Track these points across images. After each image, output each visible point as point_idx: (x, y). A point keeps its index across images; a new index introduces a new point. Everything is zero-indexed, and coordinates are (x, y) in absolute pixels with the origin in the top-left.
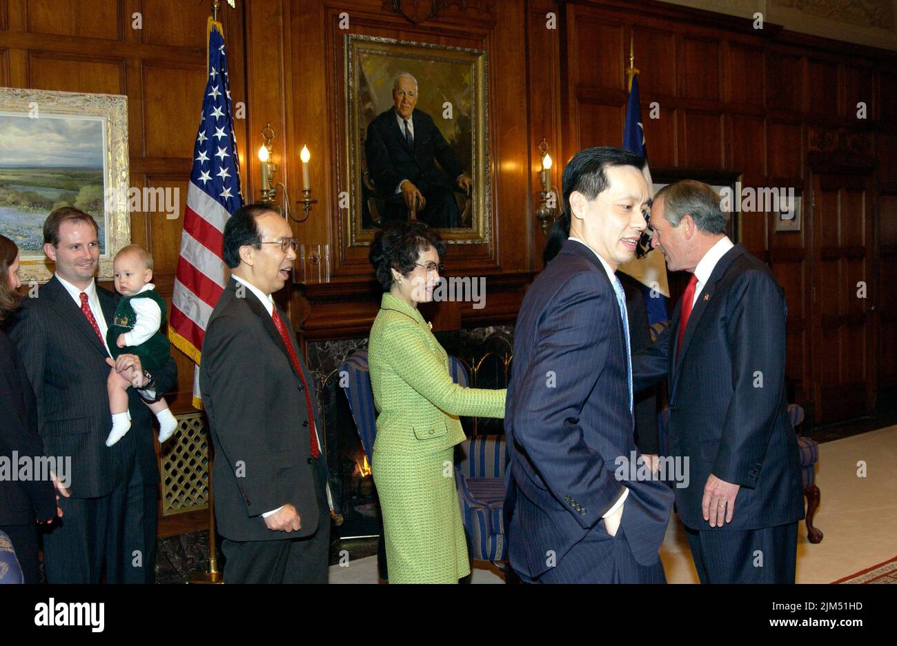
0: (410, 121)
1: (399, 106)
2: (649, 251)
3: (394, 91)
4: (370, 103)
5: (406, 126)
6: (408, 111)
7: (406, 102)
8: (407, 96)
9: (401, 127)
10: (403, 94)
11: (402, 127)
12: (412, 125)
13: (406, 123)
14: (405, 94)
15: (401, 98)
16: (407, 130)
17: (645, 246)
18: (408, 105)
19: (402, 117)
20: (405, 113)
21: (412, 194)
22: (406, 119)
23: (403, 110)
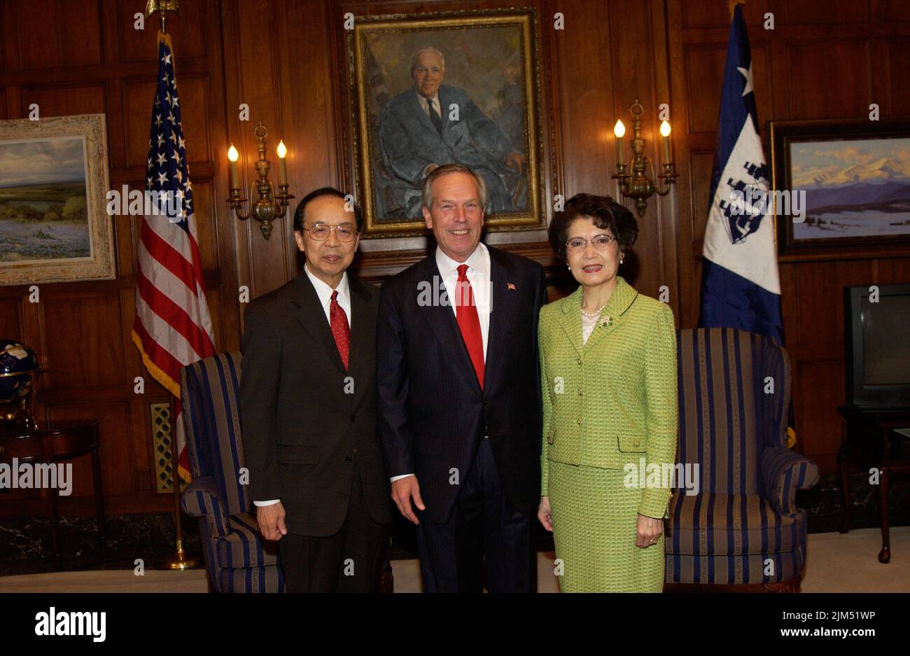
0: (435, 100)
1: (420, 84)
2: (749, 233)
3: (413, 69)
4: (382, 86)
5: (430, 105)
6: (433, 89)
7: (429, 79)
8: (430, 73)
9: (423, 107)
10: (424, 72)
11: (425, 106)
12: (438, 103)
13: (430, 102)
14: (427, 70)
15: (422, 76)
16: (431, 109)
18: (433, 82)
19: (424, 95)
20: (428, 92)
22: (430, 97)
23: (426, 89)
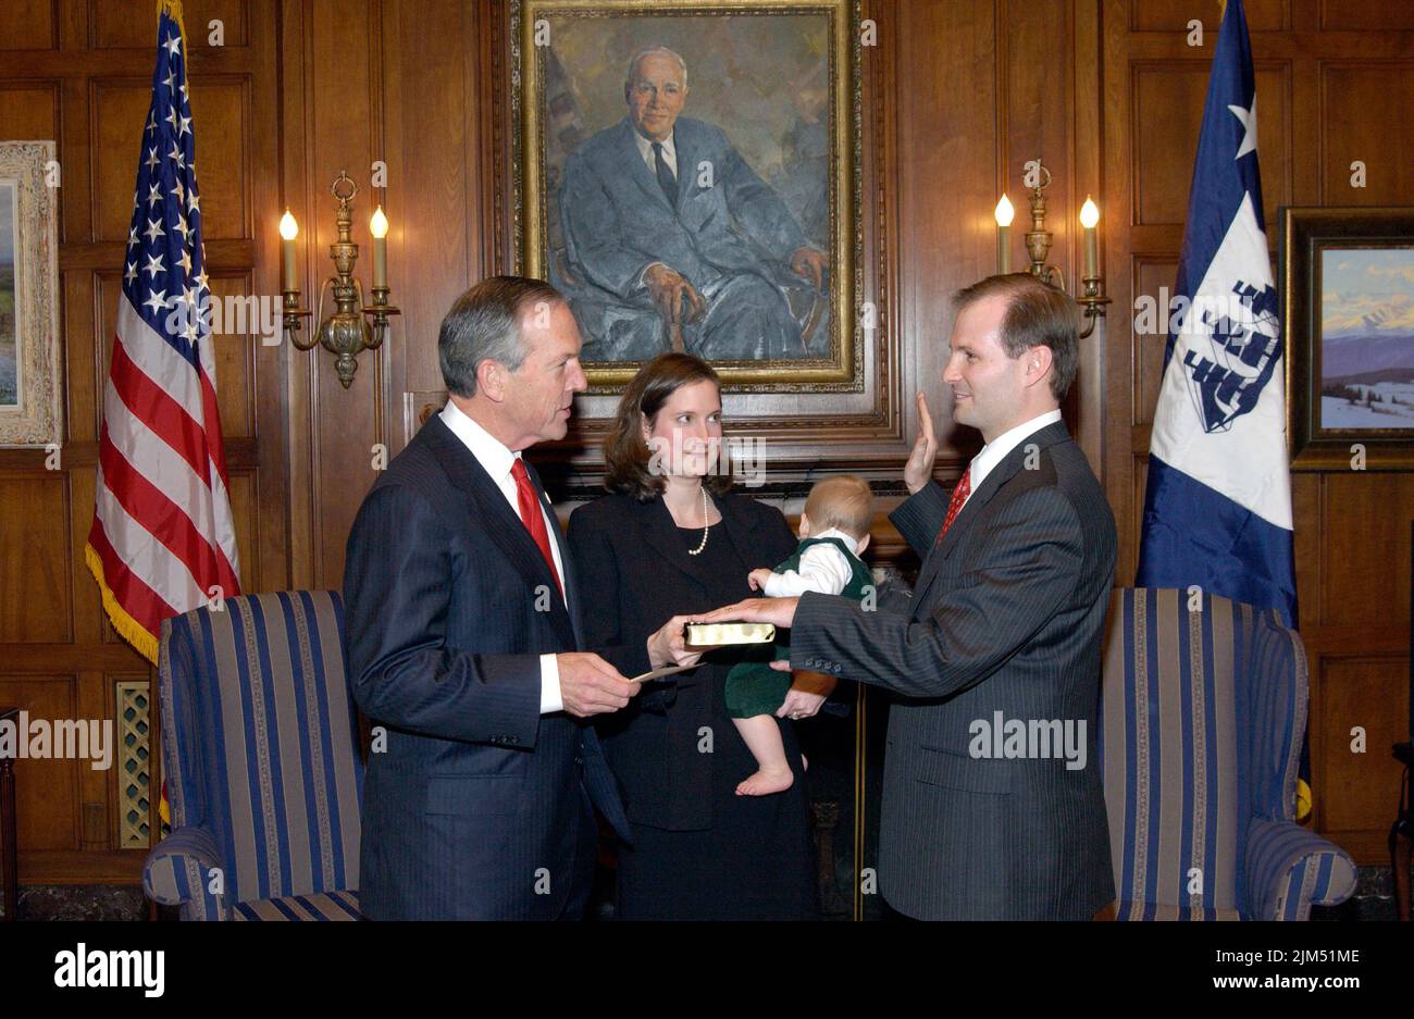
0: (668, 144)
1: (641, 115)
3: (629, 86)
4: (571, 114)
5: (658, 154)
6: (664, 124)
7: (658, 105)
8: (661, 95)
9: (645, 157)
10: (650, 92)
11: (647, 154)
12: (672, 150)
13: (657, 148)
14: (655, 90)
15: (644, 99)
16: (659, 160)
17: (1227, 402)
18: (665, 112)
19: (648, 135)
20: (655, 128)
21: (672, 291)
22: (658, 139)
23: (652, 123)
